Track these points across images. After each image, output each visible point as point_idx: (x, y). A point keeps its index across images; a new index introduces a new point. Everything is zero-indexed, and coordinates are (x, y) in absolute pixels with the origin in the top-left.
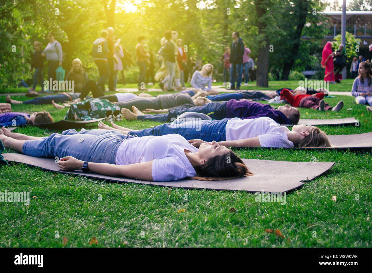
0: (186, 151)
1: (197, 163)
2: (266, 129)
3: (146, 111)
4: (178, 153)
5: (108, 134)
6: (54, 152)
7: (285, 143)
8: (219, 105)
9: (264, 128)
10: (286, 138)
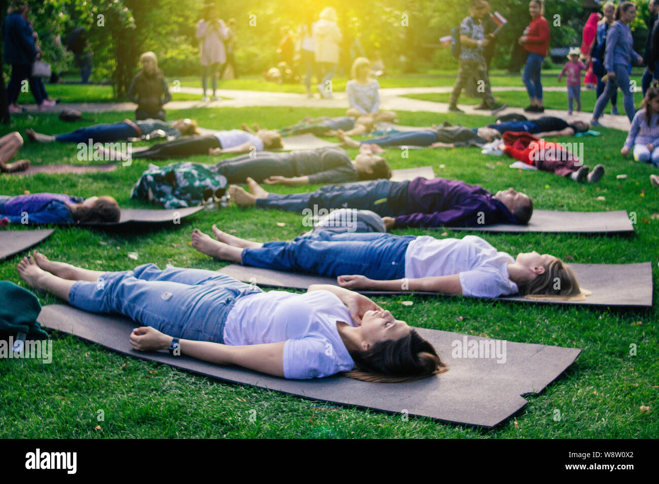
0: (339, 324)
1: (357, 346)
2: (473, 262)
3: (271, 180)
4: (325, 330)
5: (211, 283)
6: (121, 306)
7: (504, 287)
8: (395, 188)
9: (469, 261)
10: (505, 278)
